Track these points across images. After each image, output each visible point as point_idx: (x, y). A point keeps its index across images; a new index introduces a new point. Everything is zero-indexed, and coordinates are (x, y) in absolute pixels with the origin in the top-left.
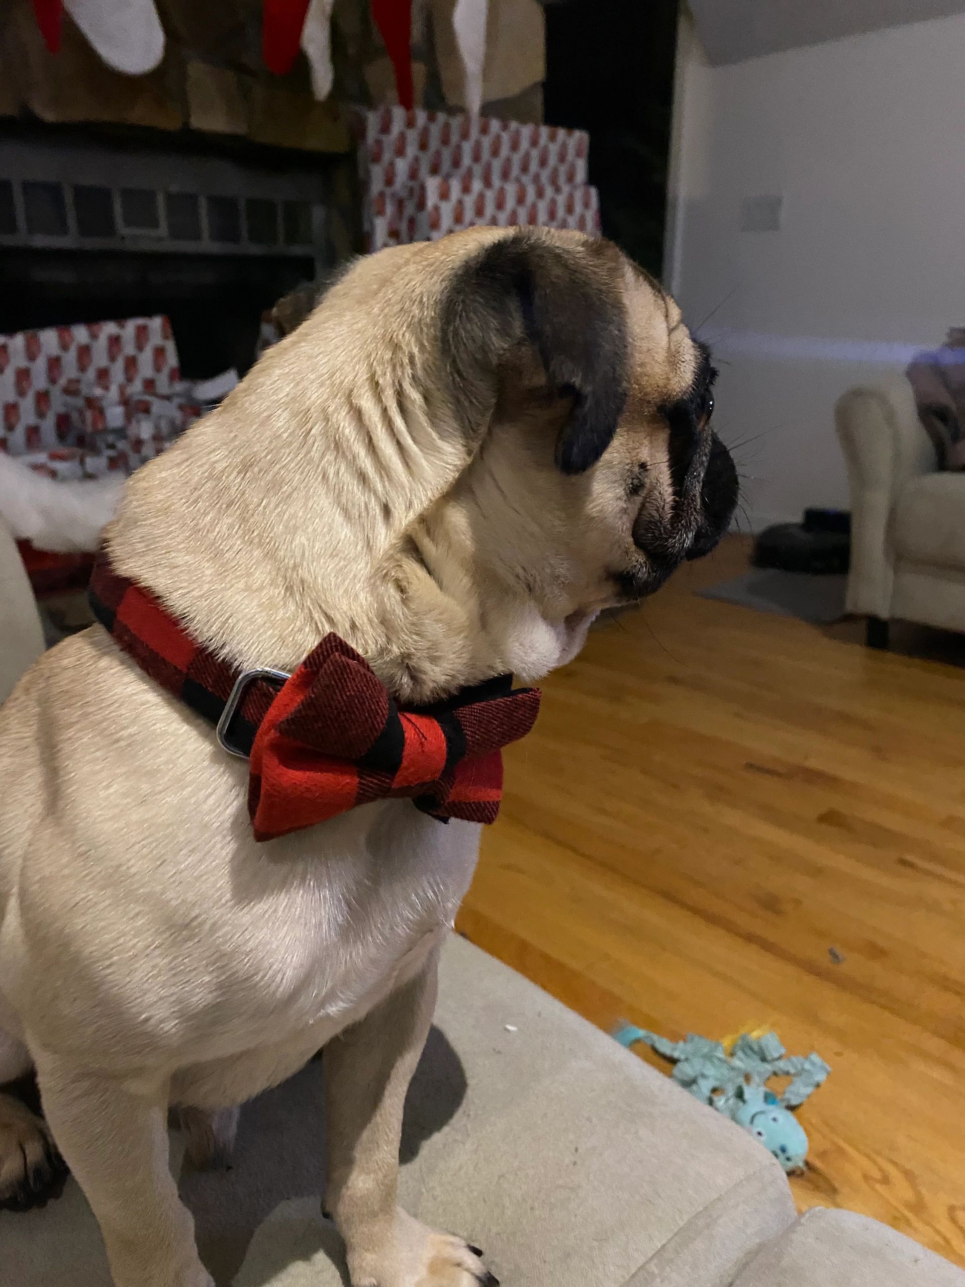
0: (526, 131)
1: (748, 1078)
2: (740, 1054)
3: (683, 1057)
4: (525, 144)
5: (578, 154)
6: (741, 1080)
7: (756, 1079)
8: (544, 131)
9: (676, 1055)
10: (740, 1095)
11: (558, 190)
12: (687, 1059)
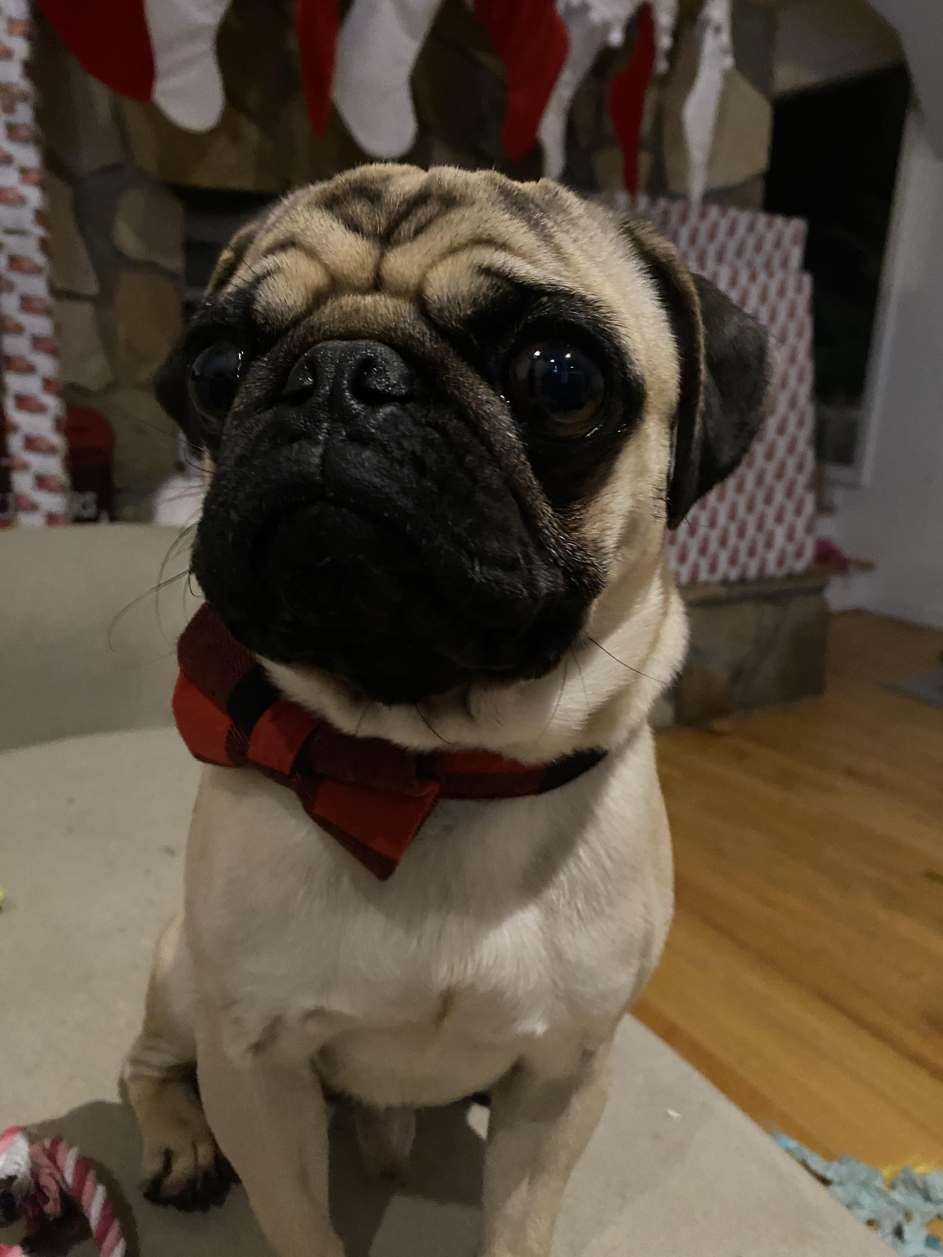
0: (744, 219)
1: (908, 1216)
2: (901, 1187)
3: (836, 1179)
4: (741, 230)
5: (794, 241)
6: (900, 1218)
7: (917, 1219)
8: (762, 219)
9: (829, 1175)
10: (899, 1233)
11: (771, 274)
12: (841, 1183)
